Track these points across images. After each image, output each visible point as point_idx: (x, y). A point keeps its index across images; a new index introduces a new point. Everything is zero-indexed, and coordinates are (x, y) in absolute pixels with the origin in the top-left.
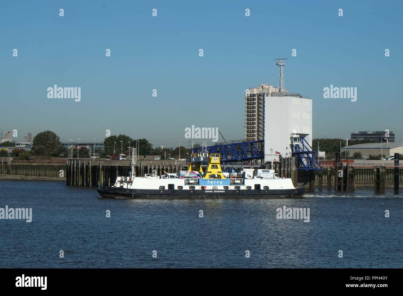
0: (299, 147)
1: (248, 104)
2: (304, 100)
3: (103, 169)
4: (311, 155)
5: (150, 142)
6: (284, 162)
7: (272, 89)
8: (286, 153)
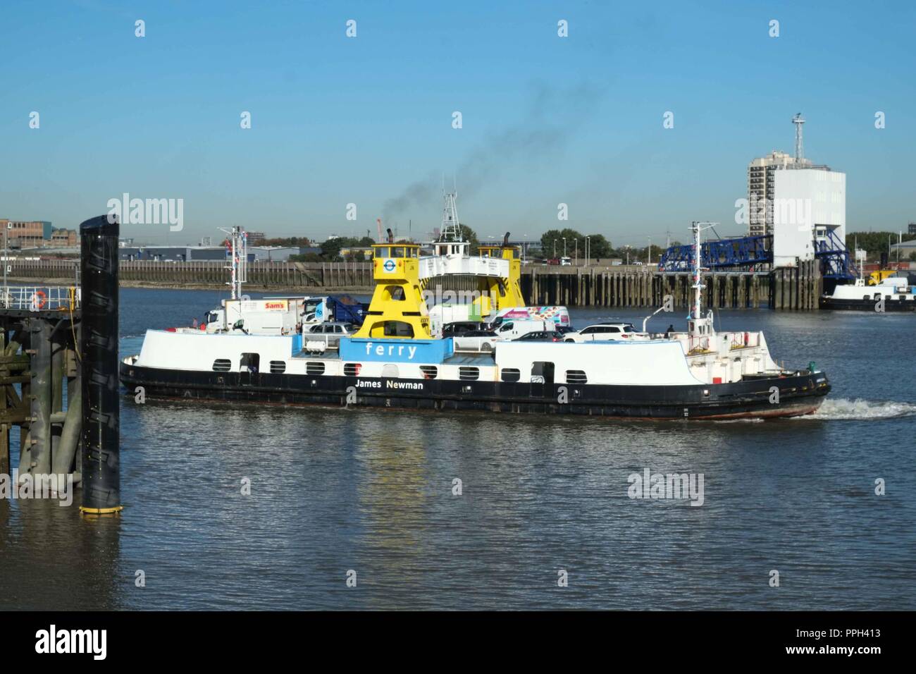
0: (826, 245)
1: (752, 181)
2: (831, 173)
3: (537, 279)
4: (843, 257)
6: (803, 267)
7: (788, 160)
8: (807, 253)
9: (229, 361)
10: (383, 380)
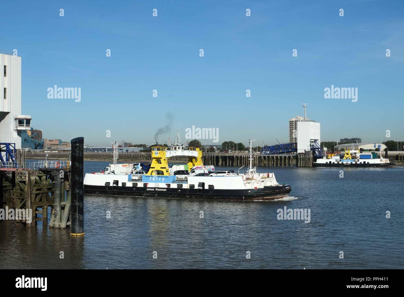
0: (314, 146)
1: (290, 125)
2: (316, 123)
3: (221, 157)
4: (320, 150)
5: (243, 144)
6: (307, 153)
7: (302, 118)
8: (308, 149)
9: (110, 183)
10: (155, 188)
